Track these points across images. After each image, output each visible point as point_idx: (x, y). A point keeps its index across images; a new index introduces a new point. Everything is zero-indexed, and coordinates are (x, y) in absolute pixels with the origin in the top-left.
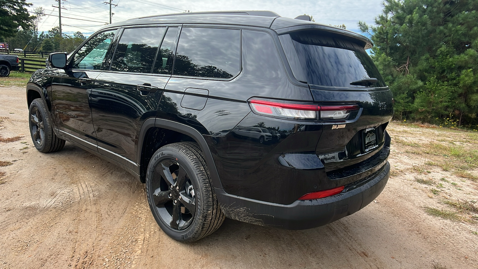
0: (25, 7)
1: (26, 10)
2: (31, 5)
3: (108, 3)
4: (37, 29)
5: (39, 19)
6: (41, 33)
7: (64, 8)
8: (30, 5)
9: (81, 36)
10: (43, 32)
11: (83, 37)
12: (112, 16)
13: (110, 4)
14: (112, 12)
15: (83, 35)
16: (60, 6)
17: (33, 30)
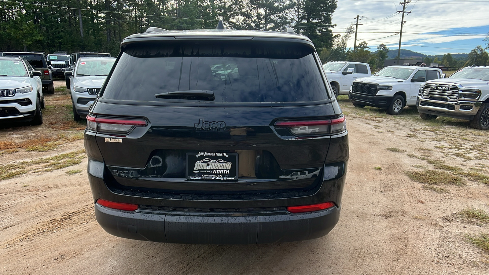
0: (330, 29)
1: (331, 31)
2: (336, 25)
3: (401, 12)
4: (346, 46)
5: (349, 37)
6: (348, 49)
7: (360, 24)
8: (334, 26)
9: (384, 48)
10: (350, 48)
11: (386, 49)
12: (403, 24)
13: (403, 12)
14: (404, 20)
15: (386, 47)
16: (357, 22)
17: (343, 47)
